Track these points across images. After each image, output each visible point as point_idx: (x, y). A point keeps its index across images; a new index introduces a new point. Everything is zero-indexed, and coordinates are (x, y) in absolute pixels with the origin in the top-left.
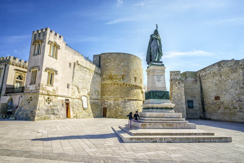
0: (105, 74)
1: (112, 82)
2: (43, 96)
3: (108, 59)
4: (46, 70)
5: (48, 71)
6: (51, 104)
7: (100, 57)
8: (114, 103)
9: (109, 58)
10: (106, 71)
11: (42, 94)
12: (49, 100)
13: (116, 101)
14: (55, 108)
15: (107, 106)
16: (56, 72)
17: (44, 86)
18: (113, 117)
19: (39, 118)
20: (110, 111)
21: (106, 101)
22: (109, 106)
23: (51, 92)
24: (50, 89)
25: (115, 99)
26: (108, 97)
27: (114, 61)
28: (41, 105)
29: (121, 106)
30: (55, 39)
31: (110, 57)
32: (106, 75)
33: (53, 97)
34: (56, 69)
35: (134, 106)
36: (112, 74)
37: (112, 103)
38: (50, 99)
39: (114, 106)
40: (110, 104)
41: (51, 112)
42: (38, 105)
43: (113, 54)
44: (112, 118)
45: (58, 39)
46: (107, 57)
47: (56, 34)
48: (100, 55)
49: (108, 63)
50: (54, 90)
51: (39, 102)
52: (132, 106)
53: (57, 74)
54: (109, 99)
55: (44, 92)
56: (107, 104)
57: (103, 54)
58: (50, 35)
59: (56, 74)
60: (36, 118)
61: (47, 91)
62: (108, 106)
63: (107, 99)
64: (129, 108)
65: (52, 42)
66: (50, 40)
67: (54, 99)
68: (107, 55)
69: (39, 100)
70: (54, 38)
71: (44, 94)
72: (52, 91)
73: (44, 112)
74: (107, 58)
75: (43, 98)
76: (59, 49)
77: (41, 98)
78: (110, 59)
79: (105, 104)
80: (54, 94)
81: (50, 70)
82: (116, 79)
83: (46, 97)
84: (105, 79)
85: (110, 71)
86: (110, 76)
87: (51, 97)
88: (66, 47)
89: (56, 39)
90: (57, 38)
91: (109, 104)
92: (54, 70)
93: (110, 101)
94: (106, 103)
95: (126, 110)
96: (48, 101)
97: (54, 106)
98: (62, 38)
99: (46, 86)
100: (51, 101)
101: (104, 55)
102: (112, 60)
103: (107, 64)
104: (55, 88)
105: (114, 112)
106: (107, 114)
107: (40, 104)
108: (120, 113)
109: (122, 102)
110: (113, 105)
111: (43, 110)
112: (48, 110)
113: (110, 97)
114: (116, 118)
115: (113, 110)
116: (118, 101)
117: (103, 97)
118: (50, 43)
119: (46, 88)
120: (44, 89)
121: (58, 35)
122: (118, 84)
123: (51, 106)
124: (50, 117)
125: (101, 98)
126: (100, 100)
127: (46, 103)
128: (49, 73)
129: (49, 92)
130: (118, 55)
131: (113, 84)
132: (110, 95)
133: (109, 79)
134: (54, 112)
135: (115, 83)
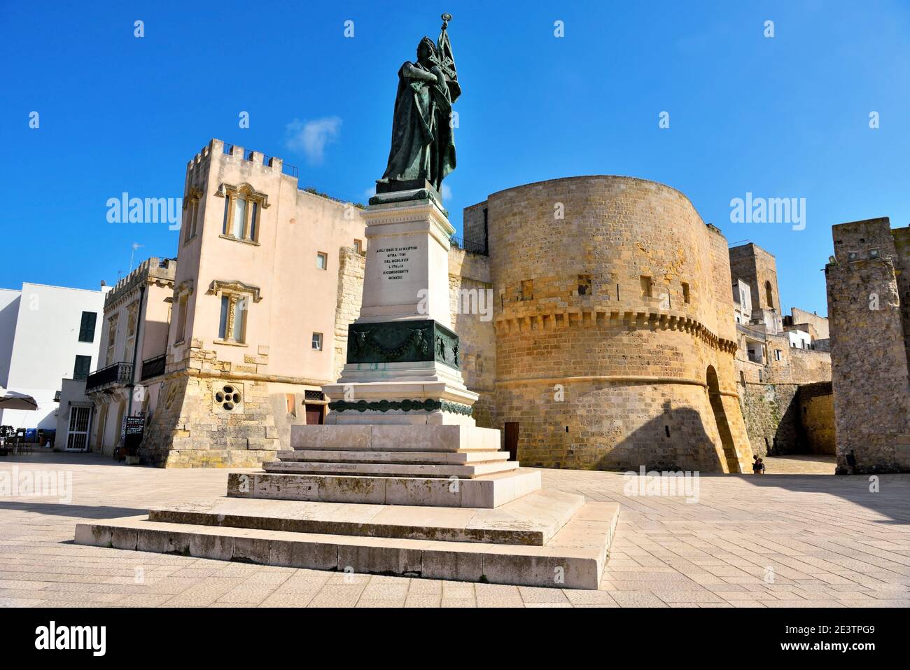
0: (505, 282)
1: (533, 311)
2: (203, 382)
3: (514, 215)
4: (211, 291)
5: (220, 293)
6: (238, 409)
7: (486, 211)
8: (547, 402)
9: (515, 210)
10: (509, 267)
11: (200, 375)
12: (228, 398)
13: (555, 391)
14: (251, 423)
15: (518, 414)
16: (255, 292)
17: (208, 347)
18: (545, 463)
19: (184, 459)
21: (515, 392)
22: (528, 413)
23: (238, 367)
24: (232, 355)
26: (524, 375)
28: (193, 415)
29: (579, 412)
30: (246, 176)
31: (523, 204)
32: (508, 282)
33: (248, 383)
34: (256, 284)
35: (643, 411)
36: (533, 277)
37: (537, 401)
38: (235, 392)
39: (547, 414)
40: (532, 408)
41: (234, 440)
42: (183, 415)
43: (534, 190)
44: (539, 465)
45: (259, 173)
46: (508, 206)
47: (249, 157)
48: (485, 203)
49: (515, 230)
50: (248, 360)
51: (189, 404)
53: (257, 298)
54: (526, 386)
55: (206, 368)
56: (518, 408)
57: (494, 195)
58: (223, 164)
59: (254, 299)
60: (173, 458)
61: (223, 363)
62: (522, 413)
63: (518, 386)
65: (231, 189)
66: (224, 181)
67: (248, 392)
68: (512, 198)
69: (189, 397)
70: (242, 172)
71: (208, 376)
72: (242, 364)
73: (207, 441)
74: (512, 208)
75: (205, 390)
76: (266, 206)
77: (196, 390)
78: (521, 213)
79: (511, 408)
80: (249, 375)
81: (229, 288)
82: (549, 296)
83: (219, 386)
84: (506, 302)
85: (525, 264)
86: (528, 284)
87: (237, 388)
88: (298, 197)
89: (250, 174)
90: (253, 170)
91: (525, 408)
92: (247, 287)
93: (531, 392)
94: (515, 403)
96: (225, 401)
97: (250, 417)
98: (276, 164)
99: (216, 348)
100: (236, 398)
101: (496, 203)
102: (532, 215)
103: (510, 238)
104: (252, 351)
105: (546, 442)
106: (518, 450)
107: (190, 411)
108: (573, 446)
110: (543, 410)
111: (202, 432)
112: (222, 432)
113: (531, 374)
114: (558, 466)
115: (545, 431)
117: (507, 377)
118: (224, 191)
119: (215, 352)
120: (208, 356)
121: (258, 158)
122: (559, 317)
123: (236, 418)
124: (231, 458)
125: (497, 384)
126: (493, 391)
127: (218, 408)
128: (226, 299)
129: (227, 368)
130: (553, 189)
131: (540, 318)
132: (530, 366)
133: (520, 297)
134: (250, 439)
135: (548, 312)
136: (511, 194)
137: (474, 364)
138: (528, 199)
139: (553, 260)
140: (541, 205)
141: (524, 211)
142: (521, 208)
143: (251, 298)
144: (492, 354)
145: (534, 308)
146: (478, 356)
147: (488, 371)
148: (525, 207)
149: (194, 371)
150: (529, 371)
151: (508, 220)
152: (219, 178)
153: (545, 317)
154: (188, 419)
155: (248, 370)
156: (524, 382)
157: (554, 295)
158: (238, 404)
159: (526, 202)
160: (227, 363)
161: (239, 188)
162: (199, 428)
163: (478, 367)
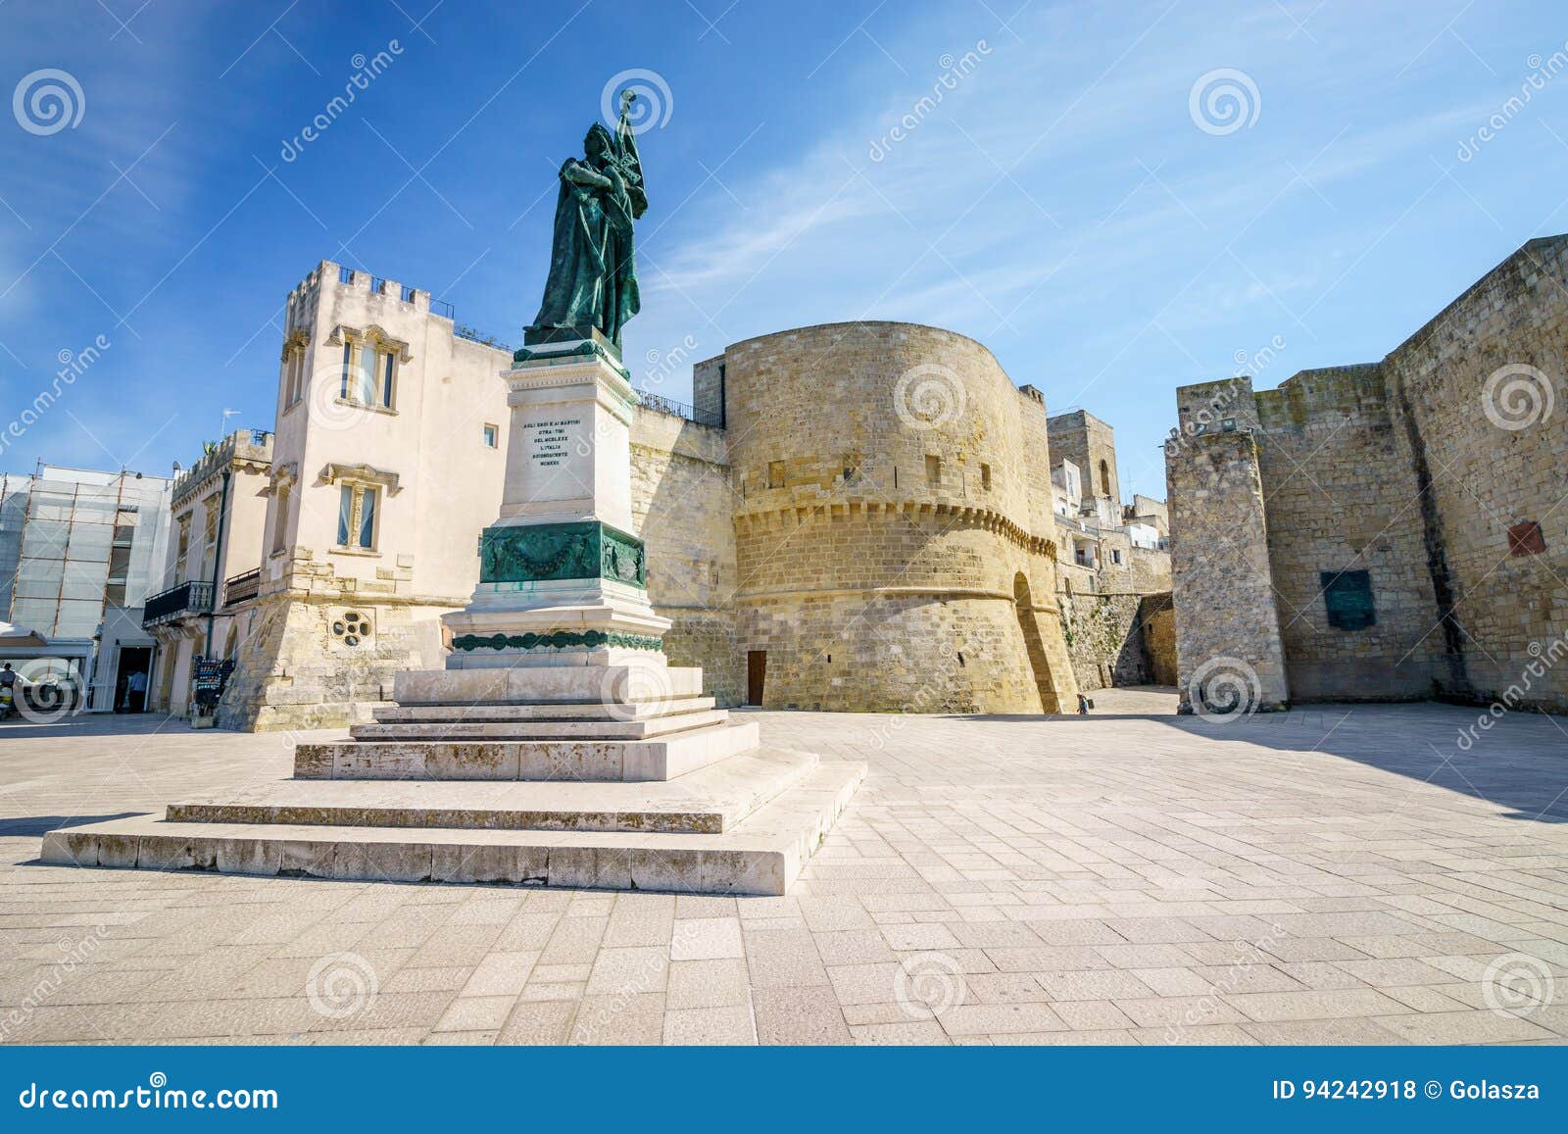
0: (747, 463)
1: (784, 501)
2: (313, 609)
3: (760, 373)
4: (324, 478)
5: (338, 481)
6: (367, 644)
7: (723, 369)
8: (804, 622)
9: (762, 368)
10: (753, 444)
11: (308, 599)
12: (353, 629)
13: (815, 608)
14: (386, 663)
15: (764, 640)
16: (392, 480)
17: (320, 558)
18: (801, 704)
19: (284, 717)
20: (779, 668)
21: (762, 610)
22: (778, 638)
23: (367, 586)
24: (360, 569)
25: (812, 600)
26: (773, 588)
27: (792, 379)
28: (297, 655)
29: (845, 636)
30: (375, 314)
31: (771, 359)
32: (751, 463)
33: (381, 608)
34: (392, 468)
35: (929, 633)
36: (785, 457)
37: (790, 622)
38: (362, 620)
39: (803, 638)
40: (783, 631)
41: (360, 688)
42: (282, 655)
43: (785, 341)
44: (794, 707)
45: (395, 311)
46: (752, 361)
47: (379, 288)
48: (722, 357)
49: (761, 394)
50: (383, 575)
51: (291, 640)
52: (917, 633)
53: (395, 488)
54: (775, 602)
55: (319, 588)
56: (765, 632)
57: (734, 346)
58: (338, 296)
59: (390, 491)
60: (265, 717)
61: (343, 581)
62: (771, 639)
63: (765, 603)
64: (896, 649)
65: (353, 333)
66: (341, 321)
67: (383, 619)
68: (756, 351)
69: (292, 630)
70: (369, 309)
71: (325, 599)
72: (373, 580)
73: (317, 688)
74: (756, 364)
75: (317, 620)
76: (406, 359)
77: (300, 620)
78: (769, 371)
79: (756, 632)
80: (385, 595)
81: (352, 475)
82: (805, 482)
83: (337, 613)
84: (749, 490)
85: (774, 439)
86: (777, 467)
87: (365, 614)
88: (454, 347)
89: (381, 313)
90: (386, 307)
91: (775, 632)
92: (378, 473)
93: (783, 610)
94: (762, 625)
95: (879, 658)
96: (347, 633)
97: (387, 655)
98: (421, 299)
99: (332, 559)
100: (364, 629)
101: (737, 357)
102: (783, 374)
103: (753, 405)
104: (387, 562)
105: (802, 676)
106: (765, 688)
107: (292, 649)
108: (837, 682)
109: (853, 613)
110: (798, 632)
111: (311, 677)
112: (342, 678)
113: (781, 587)
114: (817, 708)
115: (800, 661)
116: (824, 607)
117: (750, 590)
118: (342, 337)
119: (330, 565)
120: (320, 571)
121: (393, 290)
122: (819, 510)
123: (363, 657)
124: (355, 713)
125: (738, 599)
126: (733, 609)
127: (337, 644)
128: (347, 489)
129: (350, 586)
130: (811, 340)
131: (794, 511)
132: (781, 575)
133: (768, 485)
134: (384, 685)
135: (804, 504)
136: (756, 345)
137: (706, 574)
138: (778, 353)
139: (810, 435)
140: (796, 361)
141: (773, 368)
142: (768, 365)
143: (385, 488)
144: (733, 560)
145: (786, 499)
146: (713, 563)
147: (726, 582)
148: (774, 364)
149: (301, 592)
150: (779, 582)
151: (752, 380)
152: (333, 318)
153: (800, 511)
154: (290, 661)
155: (381, 589)
156: (773, 596)
157: (813, 481)
158: (366, 638)
159: (775, 357)
160: (350, 580)
161: (364, 332)
162: (307, 673)
163: (712, 578)
